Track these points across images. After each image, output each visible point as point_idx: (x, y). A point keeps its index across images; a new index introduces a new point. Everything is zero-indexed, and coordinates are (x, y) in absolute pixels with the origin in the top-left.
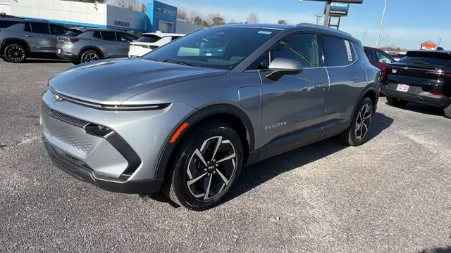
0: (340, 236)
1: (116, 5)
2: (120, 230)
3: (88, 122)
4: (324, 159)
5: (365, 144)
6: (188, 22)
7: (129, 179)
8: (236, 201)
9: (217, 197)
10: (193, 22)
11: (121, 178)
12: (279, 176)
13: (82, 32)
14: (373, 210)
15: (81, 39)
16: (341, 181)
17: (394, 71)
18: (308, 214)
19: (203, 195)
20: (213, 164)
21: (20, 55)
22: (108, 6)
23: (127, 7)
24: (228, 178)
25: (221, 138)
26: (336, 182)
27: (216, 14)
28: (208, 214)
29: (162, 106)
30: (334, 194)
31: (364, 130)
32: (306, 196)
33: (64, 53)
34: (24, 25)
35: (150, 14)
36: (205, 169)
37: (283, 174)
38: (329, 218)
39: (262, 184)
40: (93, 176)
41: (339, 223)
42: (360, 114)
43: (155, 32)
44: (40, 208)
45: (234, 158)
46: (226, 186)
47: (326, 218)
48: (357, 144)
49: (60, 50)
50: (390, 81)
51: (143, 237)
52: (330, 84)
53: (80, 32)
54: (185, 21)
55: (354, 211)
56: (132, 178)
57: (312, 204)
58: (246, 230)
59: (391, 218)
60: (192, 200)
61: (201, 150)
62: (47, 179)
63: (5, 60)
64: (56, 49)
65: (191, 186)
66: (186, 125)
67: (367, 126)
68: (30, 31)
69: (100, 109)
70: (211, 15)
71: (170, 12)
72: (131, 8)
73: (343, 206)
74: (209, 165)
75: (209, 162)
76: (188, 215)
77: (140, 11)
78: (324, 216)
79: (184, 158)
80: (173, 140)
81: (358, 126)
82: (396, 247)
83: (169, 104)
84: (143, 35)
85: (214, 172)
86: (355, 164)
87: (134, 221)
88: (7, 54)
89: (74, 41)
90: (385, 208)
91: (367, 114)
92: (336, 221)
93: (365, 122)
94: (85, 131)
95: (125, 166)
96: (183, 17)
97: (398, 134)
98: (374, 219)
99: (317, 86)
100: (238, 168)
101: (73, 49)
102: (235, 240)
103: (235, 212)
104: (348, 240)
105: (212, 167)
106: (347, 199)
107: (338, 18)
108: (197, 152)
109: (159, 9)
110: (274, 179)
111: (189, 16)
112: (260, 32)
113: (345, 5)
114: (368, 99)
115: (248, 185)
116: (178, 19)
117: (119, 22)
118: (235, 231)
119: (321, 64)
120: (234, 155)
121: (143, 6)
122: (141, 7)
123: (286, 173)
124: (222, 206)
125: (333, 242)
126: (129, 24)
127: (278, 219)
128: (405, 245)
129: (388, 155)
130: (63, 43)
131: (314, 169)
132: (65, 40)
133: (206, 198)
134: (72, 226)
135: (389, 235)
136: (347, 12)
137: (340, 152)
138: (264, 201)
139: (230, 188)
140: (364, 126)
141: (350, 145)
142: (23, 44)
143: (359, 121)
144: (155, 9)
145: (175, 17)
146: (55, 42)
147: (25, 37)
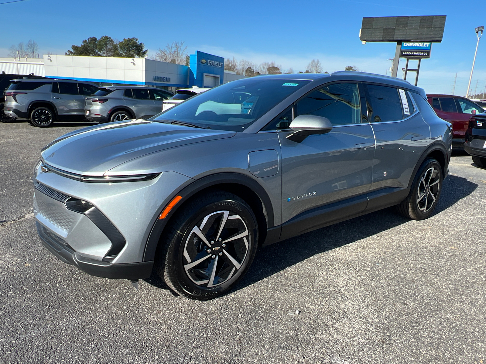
0: (374, 337)
1: (158, 59)
2: (104, 321)
3: (69, 196)
4: (375, 236)
5: (432, 218)
6: (238, 74)
7: (113, 262)
8: (251, 289)
9: (224, 284)
10: (244, 74)
11: (105, 260)
12: (312, 258)
13: (111, 91)
14: (426, 303)
15: (110, 98)
16: (391, 265)
17: (480, 124)
18: (338, 307)
19: (206, 281)
20: (218, 244)
21: (47, 119)
22: (147, 60)
23: (169, 60)
24: (239, 261)
25: (226, 213)
26: (384, 267)
27: (270, 62)
28: (212, 305)
29: (150, 177)
30: (378, 282)
31: (430, 200)
32: (341, 283)
33: (93, 115)
34: (51, 86)
35: (193, 67)
36: (209, 251)
37: (317, 256)
38: (365, 313)
39: (288, 269)
40: (75, 257)
41: (376, 320)
42: (423, 180)
43: (191, 87)
44: (24, 293)
45: (247, 237)
46: (236, 271)
47: (361, 313)
48: (420, 217)
49: (88, 112)
50: (476, 137)
51: (129, 331)
52: (376, 144)
53: (109, 91)
54: (235, 73)
55: (399, 305)
56: (116, 260)
57: (346, 294)
58: (254, 326)
59: (448, 315)
60: (192, 287)
61: (201, 227)
62: (40, 260)
63: (32, 125)
64: (84, 111)
65: (190, 270)
66: (179, 198)
67: (435, 196)
68: (58, 92)
69: (82, 181)
70: (264, 64)
71: (216, 63)
72: (174, 61)
73: (386, 297)
74: (213, 246)
75: (213, 242)
76: (189, 306)
77: (184, 64)
78: (358, 310)
79: (180, 237)
80: (163, 216)
81: (421, 196)
82: (448, 354)
83: (157, 174)
84: (178, 92)
85: (221, 254)
86: (415, 243)
87: (124, 311)
88: (34, 118)
89: (102, 101)
90: (443, 301)
91: (433, 180)
92: (374, 318)
93: (431, 190)
94: (66, 206)
95: (108, 246)
96: (232, 68)
97: (478, 205)
98: (425, 317)
99: (357, 147)
100: (252, 249)
101: (101, 110)
102: (237, 338)
103: (246, 302)
104: (383, 342)
105: (217, 248)
106: (393, 288)
107: (418, 61)
108: (195, 230)
109: (204, 61)
110: (305, 262)
111: (239, 67)
112: (285, 84)
113: (426, 45)
114: (434, 161)
115: (270, 269)
116: (225, 71)
117: (158, 78)
118: (240, 327)
119: (365, 119)
120: (246, 233)
121: (188, 58)
122: (185, 59)
123: (322, 254)
124: (232, 295)
125: (363, 344)
126: (169, 79)
127: (297, 312)
128: (461, 352)
129: (461, 231)
130: (92, 104)
131: (359, 250)
132: (94, 101)
133: (210, 285)
134: (52, 316)
135: (440, 339)
136: (429, 53)
137: (397, 228)
138: (286, 290)
139: (243, 273)
140: (429, 195)
141: (411, 219)
142: (50, 106)
143: (422, 189)
144: (199, 60)
145: (223, 69)
146: (83, 103)
147: (53, 98)
